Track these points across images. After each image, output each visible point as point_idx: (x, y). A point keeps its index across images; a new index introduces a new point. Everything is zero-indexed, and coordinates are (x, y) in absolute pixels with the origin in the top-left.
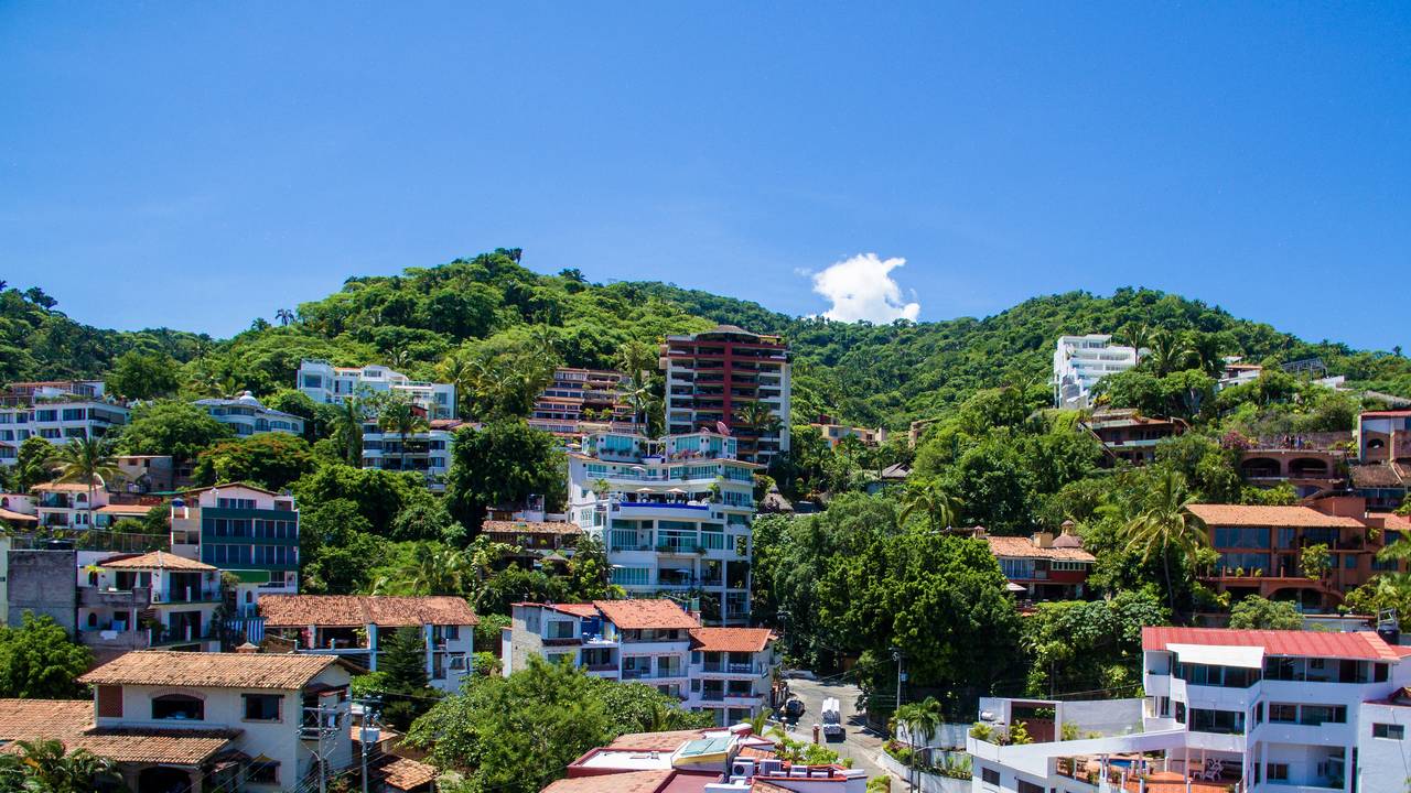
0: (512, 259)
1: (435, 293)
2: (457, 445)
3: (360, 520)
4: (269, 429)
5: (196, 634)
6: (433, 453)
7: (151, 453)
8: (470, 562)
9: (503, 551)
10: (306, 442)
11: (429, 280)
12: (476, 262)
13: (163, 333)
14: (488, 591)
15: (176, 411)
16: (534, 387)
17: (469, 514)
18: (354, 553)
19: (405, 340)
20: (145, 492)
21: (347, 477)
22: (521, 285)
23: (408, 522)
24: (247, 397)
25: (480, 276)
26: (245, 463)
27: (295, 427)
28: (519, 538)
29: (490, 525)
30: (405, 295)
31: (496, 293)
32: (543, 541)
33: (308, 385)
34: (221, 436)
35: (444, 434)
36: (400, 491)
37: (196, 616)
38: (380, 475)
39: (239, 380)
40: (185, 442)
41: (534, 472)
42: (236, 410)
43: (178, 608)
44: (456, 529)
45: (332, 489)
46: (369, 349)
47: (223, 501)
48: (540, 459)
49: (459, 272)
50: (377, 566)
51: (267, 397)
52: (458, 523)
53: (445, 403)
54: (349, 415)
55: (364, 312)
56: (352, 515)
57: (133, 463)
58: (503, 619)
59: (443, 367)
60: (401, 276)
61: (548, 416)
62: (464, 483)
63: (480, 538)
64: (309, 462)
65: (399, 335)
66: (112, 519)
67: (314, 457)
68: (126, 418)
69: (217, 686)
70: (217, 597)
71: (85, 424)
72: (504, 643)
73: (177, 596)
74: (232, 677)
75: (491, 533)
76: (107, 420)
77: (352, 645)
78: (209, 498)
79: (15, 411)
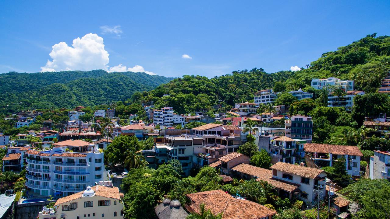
0: (373, 37)
1: (347, 54)
2: (355, 100)
3: (328, 122)
4: (305, 97)
5: (291, 155)
6: (347, 101)
7: (281, 105)
8: (359, 134)
9: (370, 131)
10: (314, 100)
11: (345, 50)
12: (360, 41)
13: (282, 72)
14: (365, 143)
15: (286, 95)
16: (381, 78)
17: (360, 120)
18: (326, 130)
19: (339, 68)
20: (280, 114)
21: (325, 110)
22: (376, 44)
23: (340, 121)
24: (300, 90)
25: (361, 45)
26: (300, 107)
27: (311, 96)
28: (376, 127)
29: (366, 123)
30: (338, 56)
31: (367, 49)
32: (385, 128)
33: (314, 85)
34: (295, 100)
35: (352, 95)
36: (338, 113)
37: (291, 151)
38: (333, 109)
39: (298, 85)
40: (288, 102)
41: (382, 106)
42: (298, 93)
43: (287, 150)
44: (355, 123)
45: (320, 113)
46: (328, 72)
47: (296, 119)
48: (384, 102)
50: (331, 133)
51: (304, 88)
52: (355, 121)
53: (351, 85)
54: (324, 92)
55: (327, 62)
56: (326, 120)
57: (278, 107)
58: (371, 152)
59: (351, 75)
61: (387, 86)
63: (363, 127)
64: (314, 105)
65: (337, 67)
66: (274, 120)
67: (316, 104)
68: (277, 97)
69: (296, 174)
70: (295, 147)
71: (269, 99)
72: (371, 161)
73: (287, 147)
74: (299, 172)
75: (366, 125)
76: (273, 97)
77: (326, 158)
78: (293, 118)
79: (258, 97)
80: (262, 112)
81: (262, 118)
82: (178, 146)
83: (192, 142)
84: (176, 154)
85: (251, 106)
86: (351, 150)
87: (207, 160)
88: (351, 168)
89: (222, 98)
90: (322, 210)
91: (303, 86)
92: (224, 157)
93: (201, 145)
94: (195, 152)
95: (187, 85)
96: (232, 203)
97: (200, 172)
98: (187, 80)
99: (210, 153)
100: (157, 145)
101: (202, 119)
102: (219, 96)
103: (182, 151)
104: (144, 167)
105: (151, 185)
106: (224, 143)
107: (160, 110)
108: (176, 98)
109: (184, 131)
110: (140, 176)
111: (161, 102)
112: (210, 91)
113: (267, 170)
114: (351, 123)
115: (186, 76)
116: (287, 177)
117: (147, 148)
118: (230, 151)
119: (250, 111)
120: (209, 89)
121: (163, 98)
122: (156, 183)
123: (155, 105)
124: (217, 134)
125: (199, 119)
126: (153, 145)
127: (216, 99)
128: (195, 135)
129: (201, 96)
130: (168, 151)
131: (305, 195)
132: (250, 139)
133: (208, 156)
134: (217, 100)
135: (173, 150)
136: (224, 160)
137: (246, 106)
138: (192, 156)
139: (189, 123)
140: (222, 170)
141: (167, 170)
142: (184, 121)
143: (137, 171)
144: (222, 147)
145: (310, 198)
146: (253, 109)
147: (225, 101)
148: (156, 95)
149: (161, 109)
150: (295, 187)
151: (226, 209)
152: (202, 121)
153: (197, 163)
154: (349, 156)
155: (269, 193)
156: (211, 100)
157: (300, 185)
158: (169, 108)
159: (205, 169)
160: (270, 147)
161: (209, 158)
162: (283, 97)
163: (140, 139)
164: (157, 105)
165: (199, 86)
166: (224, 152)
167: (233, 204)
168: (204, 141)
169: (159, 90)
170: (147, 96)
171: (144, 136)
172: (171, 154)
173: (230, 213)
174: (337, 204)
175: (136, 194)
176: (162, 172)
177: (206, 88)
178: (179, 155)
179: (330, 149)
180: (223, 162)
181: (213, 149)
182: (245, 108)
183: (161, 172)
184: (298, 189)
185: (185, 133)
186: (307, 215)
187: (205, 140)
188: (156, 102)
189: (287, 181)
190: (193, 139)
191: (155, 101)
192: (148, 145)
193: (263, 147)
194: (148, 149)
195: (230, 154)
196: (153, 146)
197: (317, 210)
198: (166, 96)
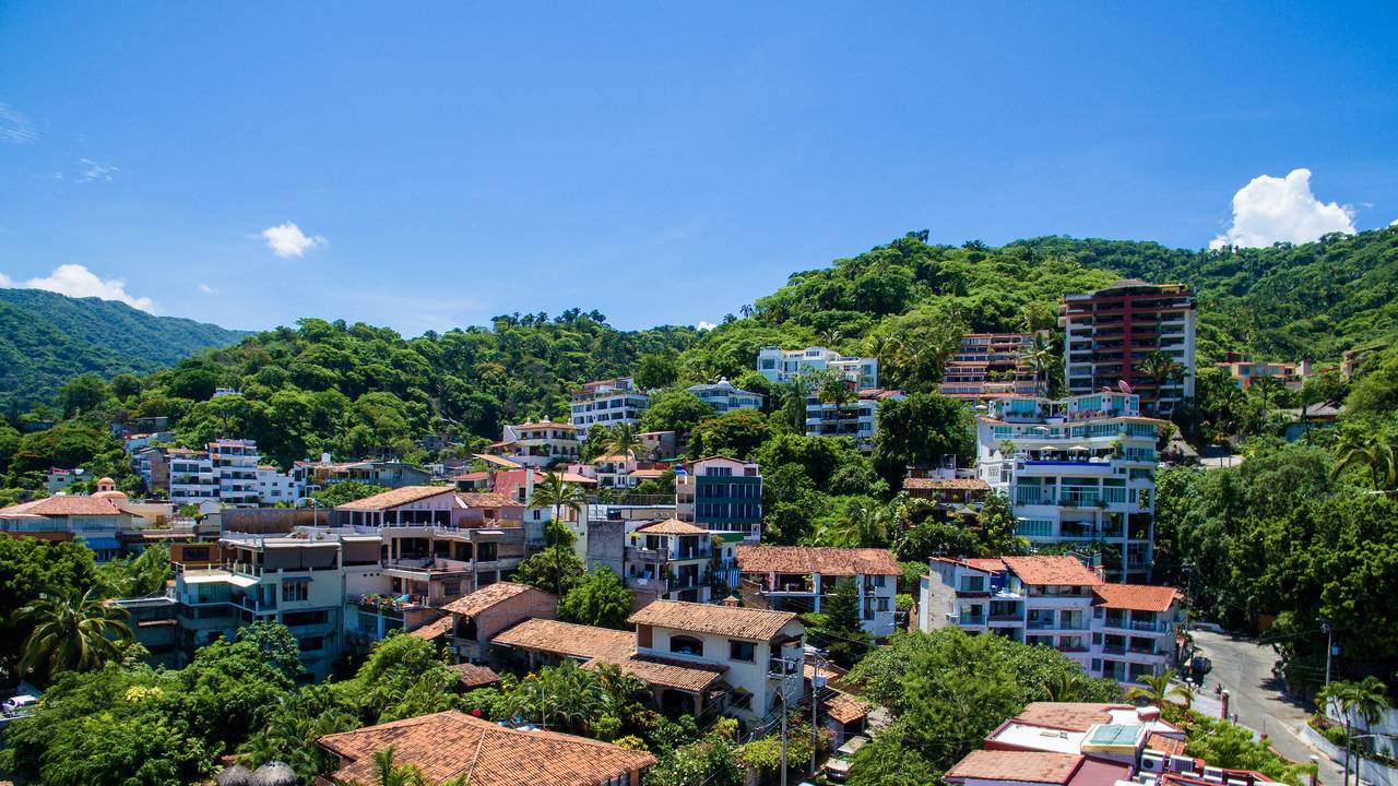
0: (921, 240)
1: (859, 279)
2: (883, 414)
3: (806, 480)
4: (738, 405)
5: (695, 581)
6: (861, 419)
7: (661, 429)
8: (893, 515)
9: (920, 505)
10: (765, 416)
11: (853, 268)
12: (891, 247)
13: (665, 329)
14: (909, 542)
15: (677, 397)
16: (945, 354)
17: (892, 473)
18: (801, 507)
19: (837, 321)
20: (658, 459)
21: (797, 445)
22: (929, 262)
23: (842, 480)
24: (723, 381)
25: (895, 260)
26: (723, 435)
27: (756, 402)
28: (934, 494)
29: (910, 482)
30: (836, 283)
31: (908, 272)
32: (955, 496)
33: (765, 367)
34: (707, 413)
35: (872, 402)
36: (837, 454)
37: (695, 567)
38: (820, 441)
39: (717, 367)
40: (683, 420)
41: (947, 435)
42: (716, 393)
43: (683, 563)
44: (881, 485)
45: (785, 455)
46: (808, 331)
47: (709, 470)
48: (952, 423)
49: (877, 257)
50: (817, 516)
51: (736, 379)
52: (883, 479)
53: (869, 373)
54: (796, 391)
55: (804, 301)
56: (801, 475)
57: (651, 438)
58: (921, 565)
59: (868, 343)
60: (832, 268)
61: (957, 380)
62: (888, 446)
63: (901, 494)
64: (767, 431)
65: (831, 317)
66: (639, 481)
67: (771, 427)
68: (647, 403)
69: (712, 633)
70: (709, 554)
71: (623, 409)
72: (922, 589)
73: (683, 554)
74: (721, 626)
75: (910, 490)
76: (635, 406)
77: (802, 588)
78: (700, 468)
79: (585, 403)
80: (601, 452)
81: (600, 475)
82: (280, 571)
83: (340, 554)
84: (273, 605)
85: (560, 433)
86: (875, 560)
87: (400, 615)
88: (873, 613)
89: (454, 410)
90: (795, 736)
91: (733, 370)
92: (465, 599)
93: (376, 563)
94: (349, 591)
95: (317, 358)
96: (501, 741)
97: (371, 655)
98: (316, 338)
99: (411, 590)
100: (185, 572)
101: (377, 473)
102: (442, 402)
103: (299, 590)
104: (125, 667)
105: (160, 722)
106: (464, 552)
107: (201, 453)
108: (270, 404)
109: (305, 514)
110: (104, 700)
111: (205, 419)
112: (408, 383)
113: (618, 633)
114: (872, 486)
115: (310, 321)
116: (687, 643)
117: (140, 589)
118: (486, 579)
119: (555, 452)
120: (404, 377)
121: (210, 404)
122: (184, 713)
123: (175, 431)
124: (436, 522)
125: (365, 474)
126: (168, 579)
127: (431, 414)
128: (350, 528)
129: (372, 402)
130: (237, 594)
131: (742, 699)
132: (556, 537)
133: (402, 601)
134: (434, 419)
135: (258, 587)
136: (463, 610)
137: (542, 434)
138: (341, 608)
139: (324, 487)
140: (459, 649)
141: (236, 661)
142: (304, 481)
143: (88, 682)
144: (456, 566)
145: (759, 704)
146: (568, 444)
147: (467, 423)
148: (181, 392)
149: (203, 449)
150: (713, 676)
151: (476, 765)
152: (375, 481)
153: (361, 633)
154: (867, 577)
155: (628, 704)
156: (411, 419)
157: (728, 668)
158: (240, 443)
159: (390, 645)
160: (625, 558)
161: (408, 610)
162: (667, 403)
163: (103, 554)
164: (186, 431)
165: (365, 361)
166: (464, 585)
167: (502, 746)
168: (385, 548)
169: (193, 372)
170: (137, 394)
171: (127, 544)
172: (251, 604)
173: (491, 775)
174: (837, 717)
175: (84, 764)
176: (212, 672)
177: (394, 372)
178: (283, 606)
179: (814, 560)
180: (461, 618)
181: (423, 576)
182: (540, 442)
183: (204, 674)
184: (722, 682)
185: (310, 522)
186: (750, 757)
187: (390, 543)
188: (180, 417)
189: (685, 659)
190: (341, 541)
191: (174, 416)
192: (145, 579)
193: (601, 558)
194: (144, 595)
195: (486, 589)
196: (168, 582)
197: (779, 739)
198: (223, 396)
